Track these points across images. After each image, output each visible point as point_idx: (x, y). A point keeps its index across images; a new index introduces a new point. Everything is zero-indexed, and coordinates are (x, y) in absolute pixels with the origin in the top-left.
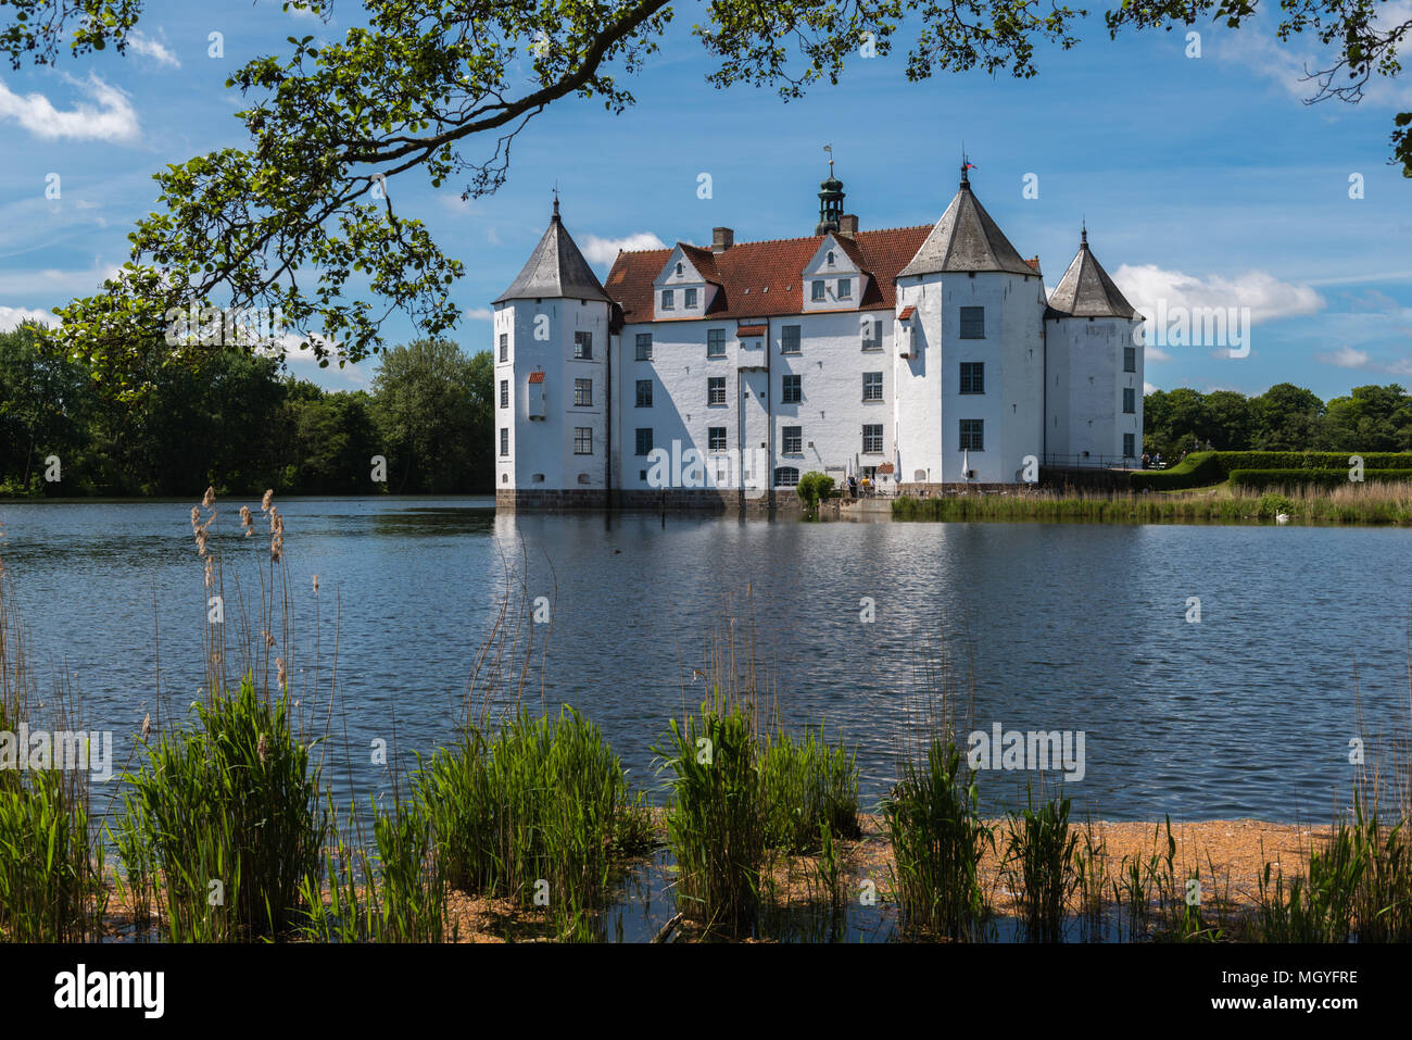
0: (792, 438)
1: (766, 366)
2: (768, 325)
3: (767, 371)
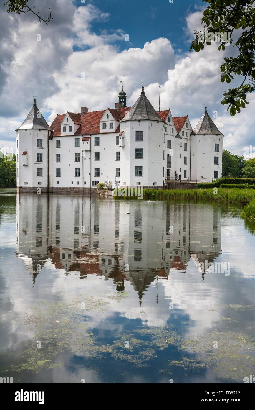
0: (97, 172)
1: (90, 150)
2: (91, 137)
3: (90, 151)
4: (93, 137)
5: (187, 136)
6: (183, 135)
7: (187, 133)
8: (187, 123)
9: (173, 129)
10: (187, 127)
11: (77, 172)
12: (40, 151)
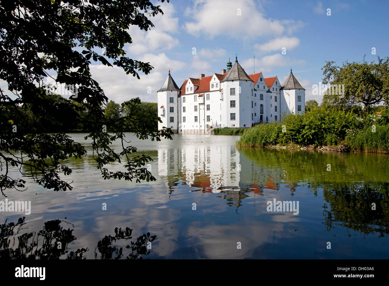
0: (209, 118)
2: (204, 94)
3: (204, 104)
4: (206, 94)
5: (276, 91)
6: (273, 90)
7: (276, 89)
8: (276, 82)
9: (264, 86)
10: (276, 84)
11: (196, 119)
12: (172, 105)
